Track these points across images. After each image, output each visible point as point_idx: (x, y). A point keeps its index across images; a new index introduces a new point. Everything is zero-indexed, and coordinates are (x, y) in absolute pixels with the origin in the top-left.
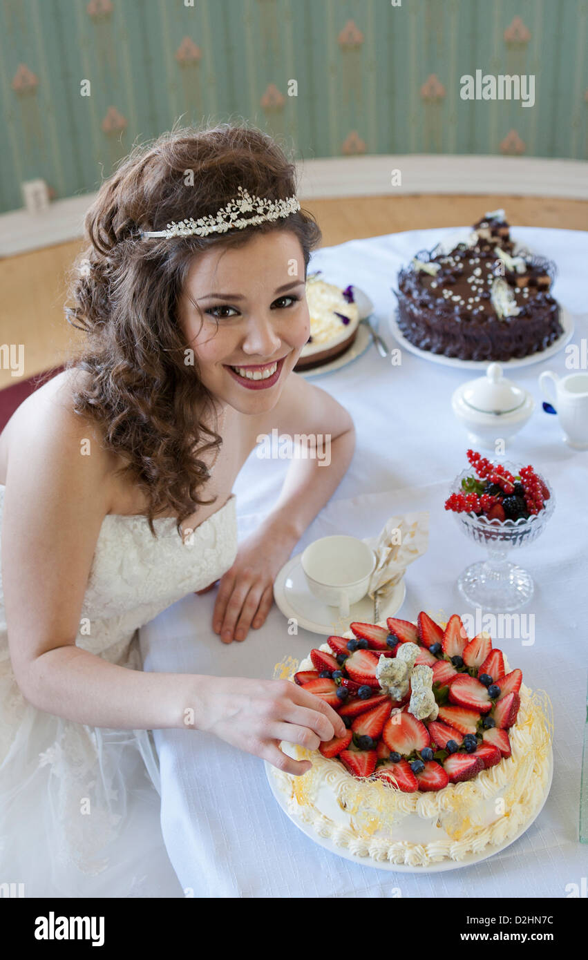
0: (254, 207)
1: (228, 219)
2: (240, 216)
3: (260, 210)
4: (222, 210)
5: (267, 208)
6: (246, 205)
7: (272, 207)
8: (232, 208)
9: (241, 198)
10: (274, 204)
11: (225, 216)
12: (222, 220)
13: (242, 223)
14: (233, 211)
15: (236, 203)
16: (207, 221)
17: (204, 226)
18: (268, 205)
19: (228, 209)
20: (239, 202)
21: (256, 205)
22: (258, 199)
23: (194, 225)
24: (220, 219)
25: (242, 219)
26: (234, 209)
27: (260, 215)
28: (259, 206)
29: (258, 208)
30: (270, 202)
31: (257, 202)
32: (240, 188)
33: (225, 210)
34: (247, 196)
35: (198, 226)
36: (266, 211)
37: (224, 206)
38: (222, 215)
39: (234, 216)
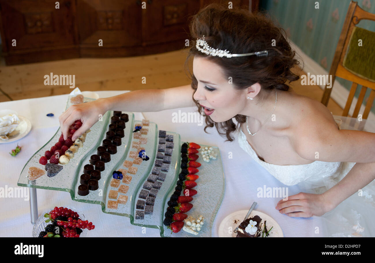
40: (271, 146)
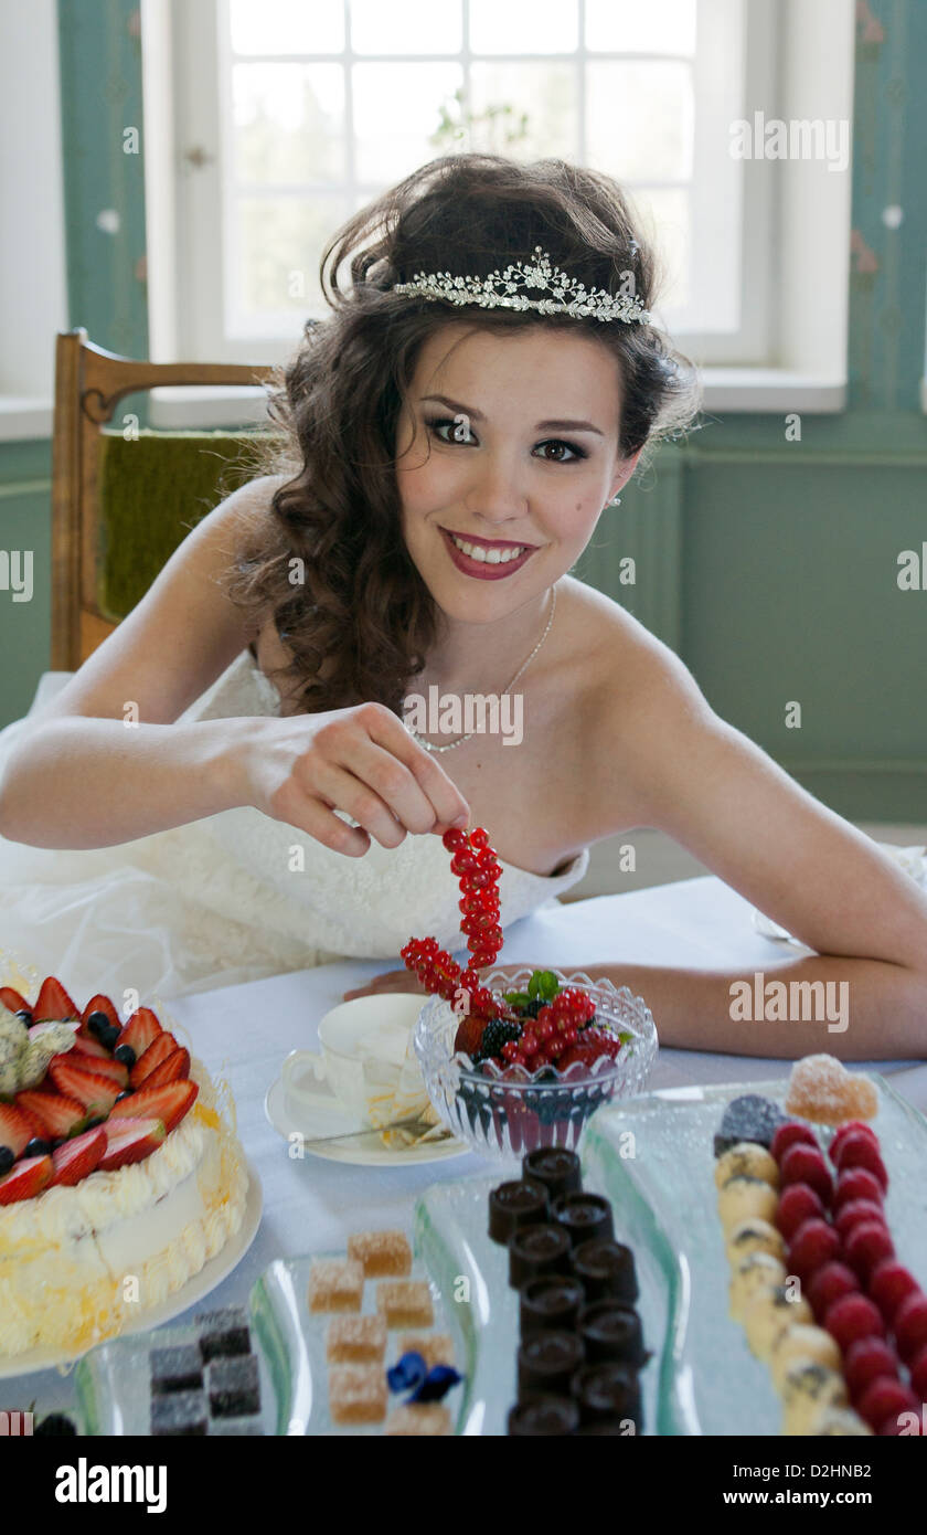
0: (551, 284)
1: (501, 290)
2: (522, 291)
3: (559, 293)
4: (497, 273)
5: (574, 294)
6: (537, 277)
7: (581, 296)
8: (514, 273)
9: (534, 265)
10: (589, 293)
11: (497, 284)
12: (491, 288)
13: (521, 304)
14: (512, 280)
15: (522, 268)
16: (470, 283)
17: (462, 289)
18: (577, 290)
19: (507, 275)
20: (527, 269)
21: (557, 282)
22: (564, 276)
23: (448, 285)
24: (488, 286)
25: (523, 297)
26: (516, 277)
27: (556, 301)
28: (559, 286)
29: (556, 289)
30: (581, 286)
31: (560, 280)
32: (538, 249)
33: (502, 275)
34: (545, 263)
35: (454, 288)
36: (569, 298)
37: (503, 269)
38: (494, 281)
39: (512, 288)
40: (479, 766)
